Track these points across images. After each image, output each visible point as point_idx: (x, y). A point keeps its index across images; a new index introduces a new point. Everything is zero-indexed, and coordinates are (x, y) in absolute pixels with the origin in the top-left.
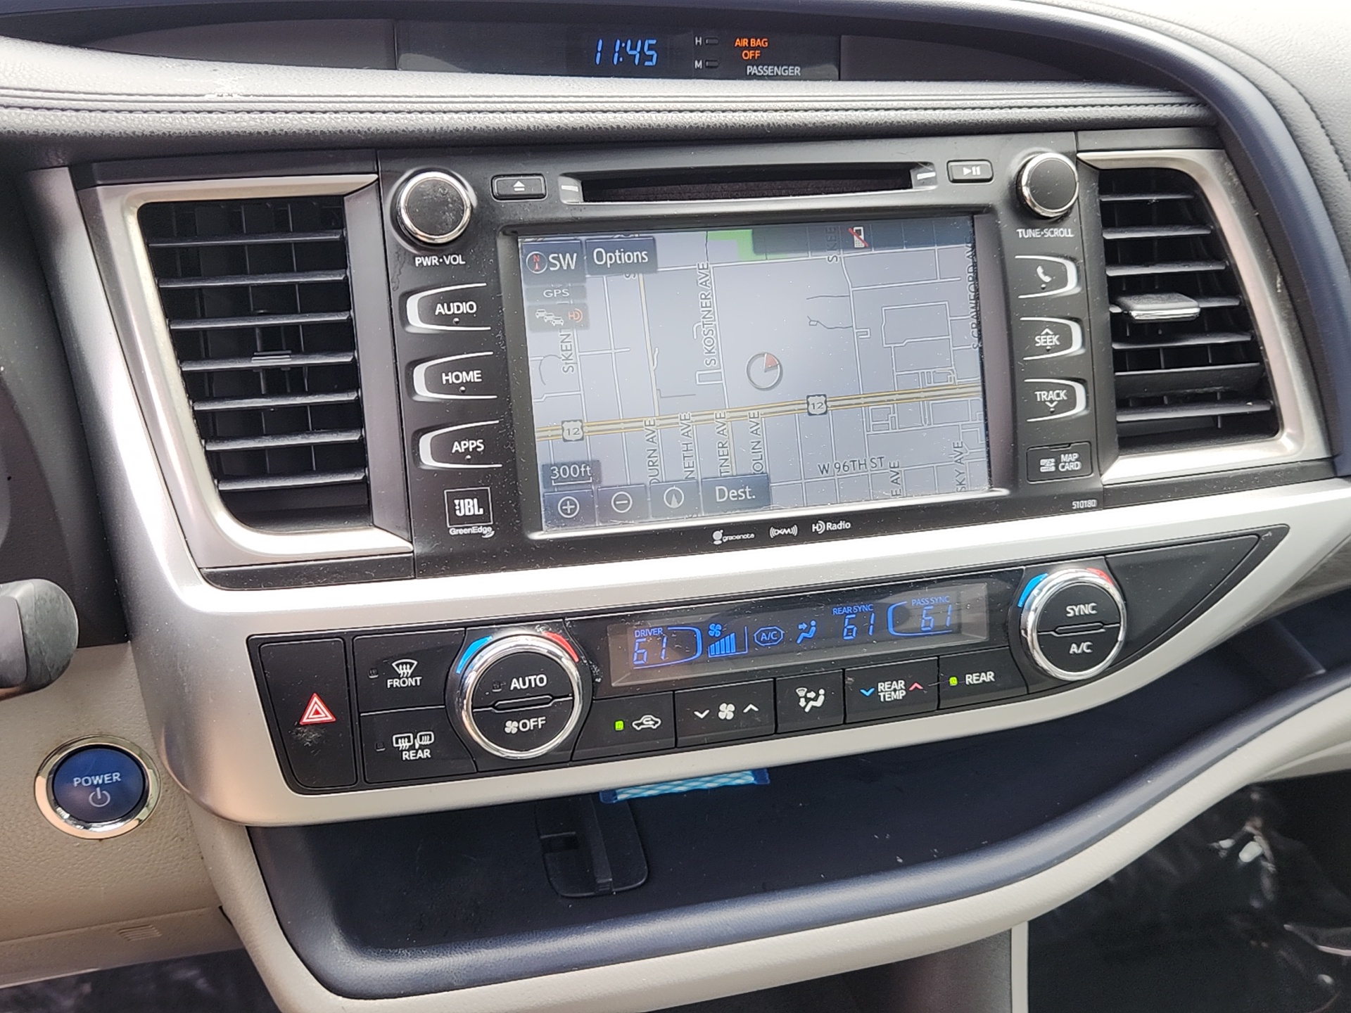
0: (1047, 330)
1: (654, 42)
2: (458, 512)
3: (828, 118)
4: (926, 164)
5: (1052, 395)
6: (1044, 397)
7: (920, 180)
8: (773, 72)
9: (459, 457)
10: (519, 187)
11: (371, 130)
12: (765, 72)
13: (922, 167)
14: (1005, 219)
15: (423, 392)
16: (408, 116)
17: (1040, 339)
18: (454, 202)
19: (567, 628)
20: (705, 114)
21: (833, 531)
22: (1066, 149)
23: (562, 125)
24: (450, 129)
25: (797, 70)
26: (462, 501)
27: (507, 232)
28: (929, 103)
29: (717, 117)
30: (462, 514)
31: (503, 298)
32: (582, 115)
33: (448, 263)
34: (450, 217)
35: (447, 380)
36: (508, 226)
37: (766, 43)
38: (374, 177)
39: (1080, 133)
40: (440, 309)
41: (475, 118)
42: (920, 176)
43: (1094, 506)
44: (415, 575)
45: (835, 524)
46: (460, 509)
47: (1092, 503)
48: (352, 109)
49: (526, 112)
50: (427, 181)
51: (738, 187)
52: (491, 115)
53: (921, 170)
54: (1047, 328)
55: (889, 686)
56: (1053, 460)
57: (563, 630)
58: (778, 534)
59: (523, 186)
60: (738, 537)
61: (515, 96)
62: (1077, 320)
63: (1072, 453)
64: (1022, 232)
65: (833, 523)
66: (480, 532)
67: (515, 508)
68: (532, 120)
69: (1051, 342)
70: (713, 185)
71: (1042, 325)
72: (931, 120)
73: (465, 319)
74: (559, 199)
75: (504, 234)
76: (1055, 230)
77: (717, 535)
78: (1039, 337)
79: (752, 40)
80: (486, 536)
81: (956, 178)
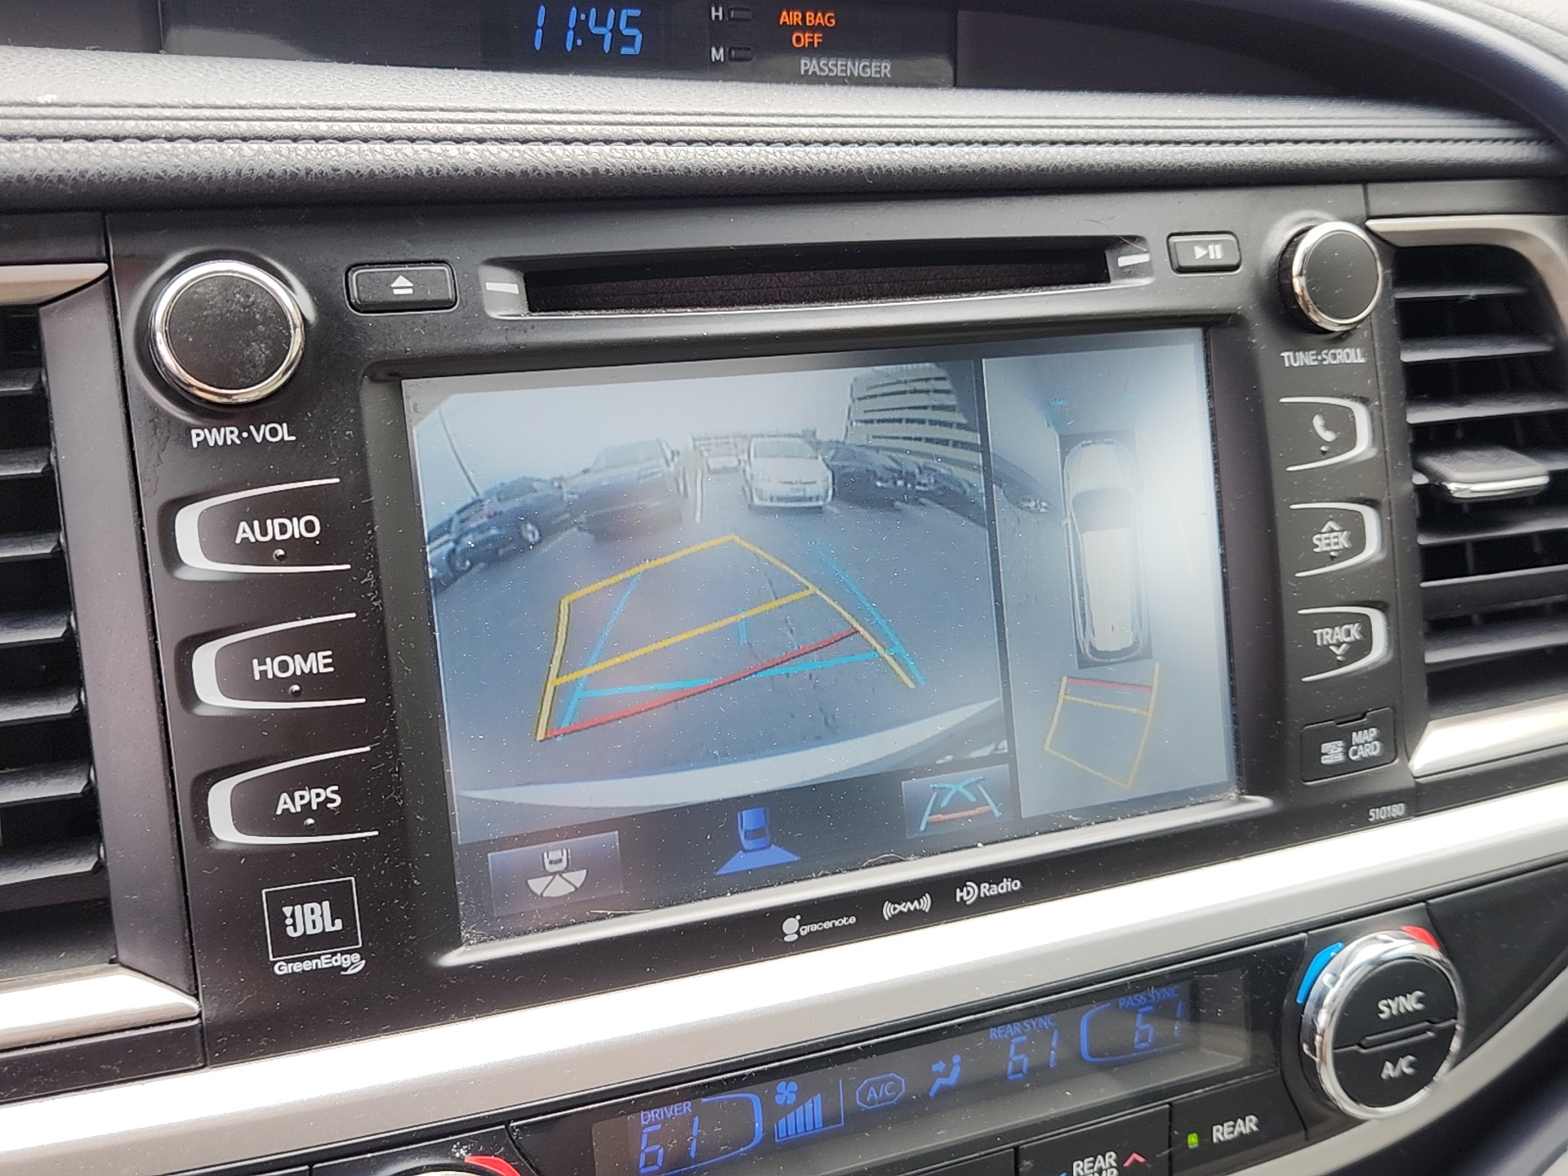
0: (1331, 524)
1: (636, 13)
2: (290, 931)
3: (974, 159)
4: (1133, 239)
5: (1339, 634)
6: (1327, 639)
7: (1123, 268)
8: (846, 71)
9: (291, 823)
10: (402, 287)
11: (88, 176)
12: (830, 70)
13: (1126, 244)
14: (1261, 335)
15: (212, 696)
16: (168, 146)
17: (1320, 540)
18: (267, 321)
19: (514, 1142)
20: (754, 148)
21: (992, 896)
22: (1352, 213)
23: (485, 168)
24: (256, 172)
25: (885, 67)
26: (298, 908)
27: (381, 375)
28: (1138, 131)
29: (778, 154)
30: (300, 933)
31: (376, 508)
32: (523, 147)
33: (259, 439)
34: (260, 351)
35: (263, 673)
36: (384, 363)
37: (833, 21)
38: (100, 268)
39: (1372, 188)
40: (244, 532)
41: (308, 150)
42: (1123, 261)
43: (1400, 814)
44: (205, 1060)
45: (994, 886)
46: (294, 925)
47: (1398, 809)
48: (45, 132)
49: (412, 140)
50: (213, 278)
51: (807, 278)
52: (341, 147)
53: (1125, 249)
54: (1331, 520)
55: (1091, 1165)
56: (1340, 743)
57: (507, 1146)
58: (897, 911)
59: (411, 284)
60: (828, 925)
61: (391, 108)
62: (1372, 503)
63: (1368, 729)
64: (1289, 357)
65: (990, 884)
66: (336, 964)
67: (406, 912)
68: (425, 155)
69: (1337, 544)
70: (763, 275)
71: (1321, 517)
72: (1144, 163)
73: (298, 550)
74: (481, 310)
75: (373, 379)
76: (1339, 351)
77: (791, 926)
78: (1318, 536)
79: (808, 14)
80: (349, 972)
81: (1184, 263)
